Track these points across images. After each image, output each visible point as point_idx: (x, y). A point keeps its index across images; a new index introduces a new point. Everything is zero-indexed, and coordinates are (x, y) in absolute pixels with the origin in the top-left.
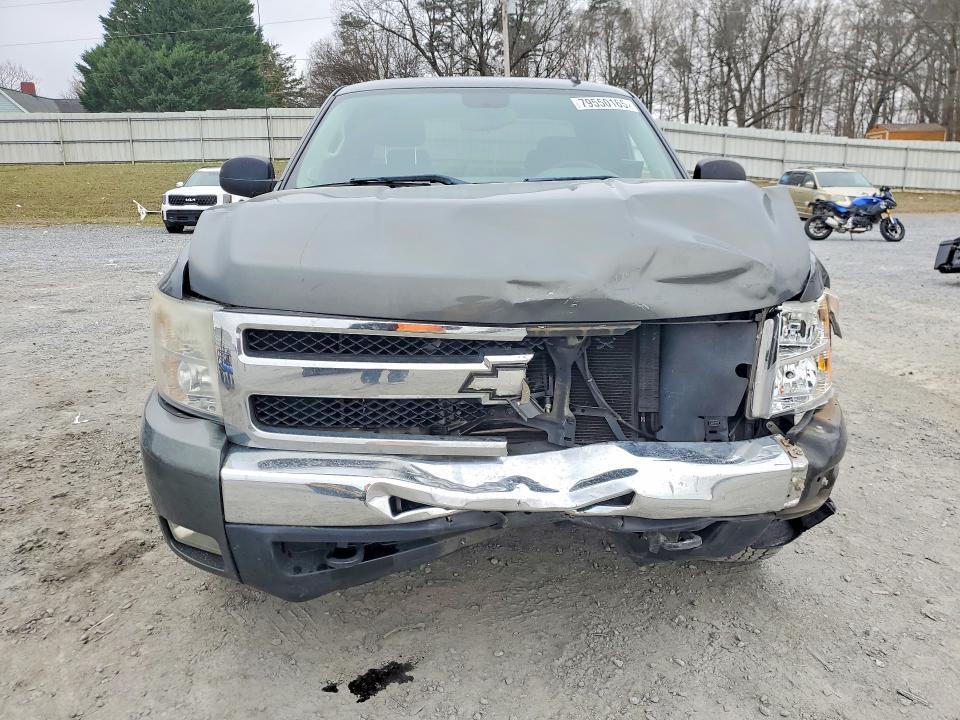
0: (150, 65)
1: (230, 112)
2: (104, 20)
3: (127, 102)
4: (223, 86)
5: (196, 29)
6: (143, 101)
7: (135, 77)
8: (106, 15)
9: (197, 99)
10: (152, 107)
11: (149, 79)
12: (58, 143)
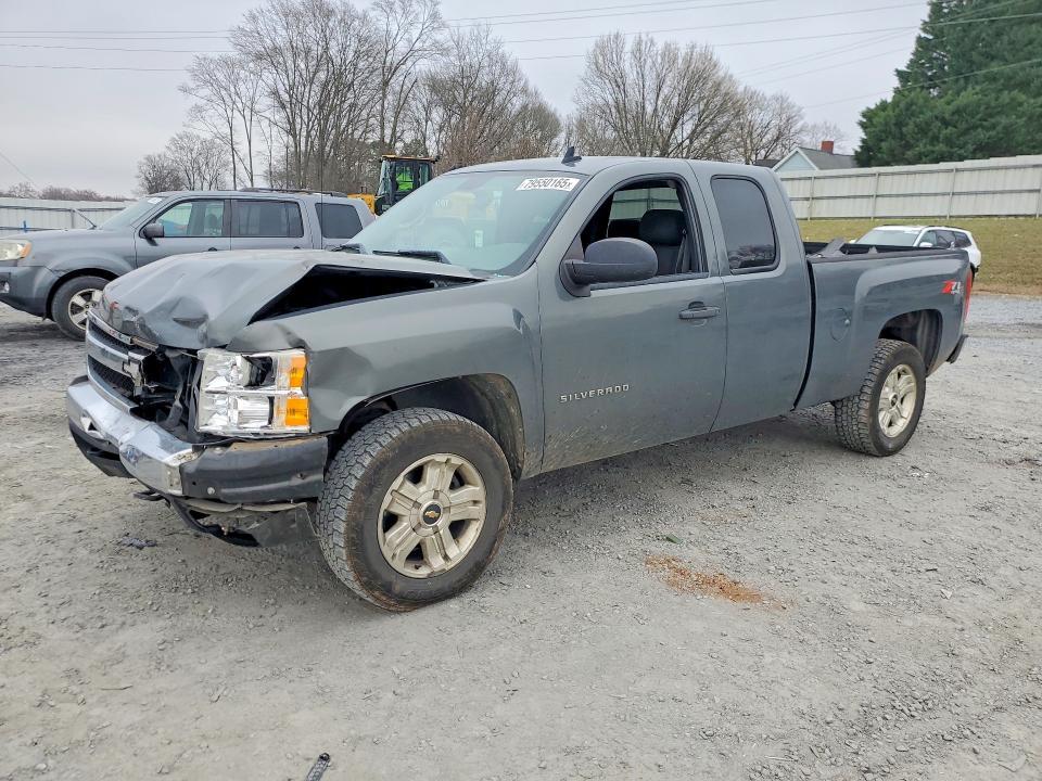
0: (929, 114)
1: (994, 161)
2: (900, 74)
3: (894, 156)
4: (1008, 130)
5: (995, 67)
6: (909, 154)
7: (909, 128)
8: (903, 68)
9: (970, 147)
10: (917, 160)
11: (923, 130)
12: (807, 199)
